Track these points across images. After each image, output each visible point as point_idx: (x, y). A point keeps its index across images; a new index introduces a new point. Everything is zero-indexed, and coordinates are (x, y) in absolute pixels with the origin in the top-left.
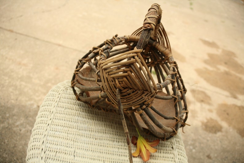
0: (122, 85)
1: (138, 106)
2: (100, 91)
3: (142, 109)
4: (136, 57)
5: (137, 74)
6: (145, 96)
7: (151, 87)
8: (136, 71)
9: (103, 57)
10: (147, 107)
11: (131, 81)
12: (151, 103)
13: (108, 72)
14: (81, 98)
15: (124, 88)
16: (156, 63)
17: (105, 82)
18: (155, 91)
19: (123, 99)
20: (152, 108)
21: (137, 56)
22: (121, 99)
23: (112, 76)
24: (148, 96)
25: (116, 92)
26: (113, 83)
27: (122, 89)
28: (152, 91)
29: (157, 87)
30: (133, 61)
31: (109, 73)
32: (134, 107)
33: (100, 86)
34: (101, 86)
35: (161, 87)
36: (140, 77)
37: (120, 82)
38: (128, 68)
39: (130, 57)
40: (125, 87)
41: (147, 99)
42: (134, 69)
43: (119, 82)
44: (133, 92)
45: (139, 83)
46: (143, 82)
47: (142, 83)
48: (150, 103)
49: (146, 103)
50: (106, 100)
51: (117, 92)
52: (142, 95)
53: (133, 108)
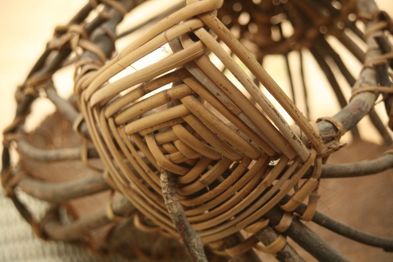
0: (174, 156)
1: (258, 226)
2: (108, 193)
3: (278, 233)
4: (202, 33)
5: (223, 98)
6: (279, 178)
7: (291, 140)
8: (215, 90)
9: (89, 60)
10: (297, 219)
11: (204, 134)
12: (310, 202)
13: (113, 116)
14: (51, 228)
15: (187, 166)
16: (312, 33)
17: (112, 158)
18: (313, 153)
19: (196, 207)
20: (318, 219)
21: (207, 28)
22: (187, 208)
23: (130, 128)
24: (290, 178)
25: (160, 188)
26: (142, 154)
27: (178, 170)
28: (300, 153)
29: (321, 131)
30: (194, 51)
31: (118, 119)
32: (245, 228)
33: (101, 171)
34: (105, 175)
35: (336, 130)
36: (236, 111)
37: (167, 147)
38: (183, 83)
39: (178, 38)
40: (189, 163)
41: (288, 189)
42: (205, 81)
43: (160, 145)
44: (227, 173)
45: (242, 134)
46: (253, 127)
47: (251, 130)
48: (306, 202)
49: (287, 206)
50: (137, 222)
51: (162, 185)
52: (267, 178)
53: (246, 235)
